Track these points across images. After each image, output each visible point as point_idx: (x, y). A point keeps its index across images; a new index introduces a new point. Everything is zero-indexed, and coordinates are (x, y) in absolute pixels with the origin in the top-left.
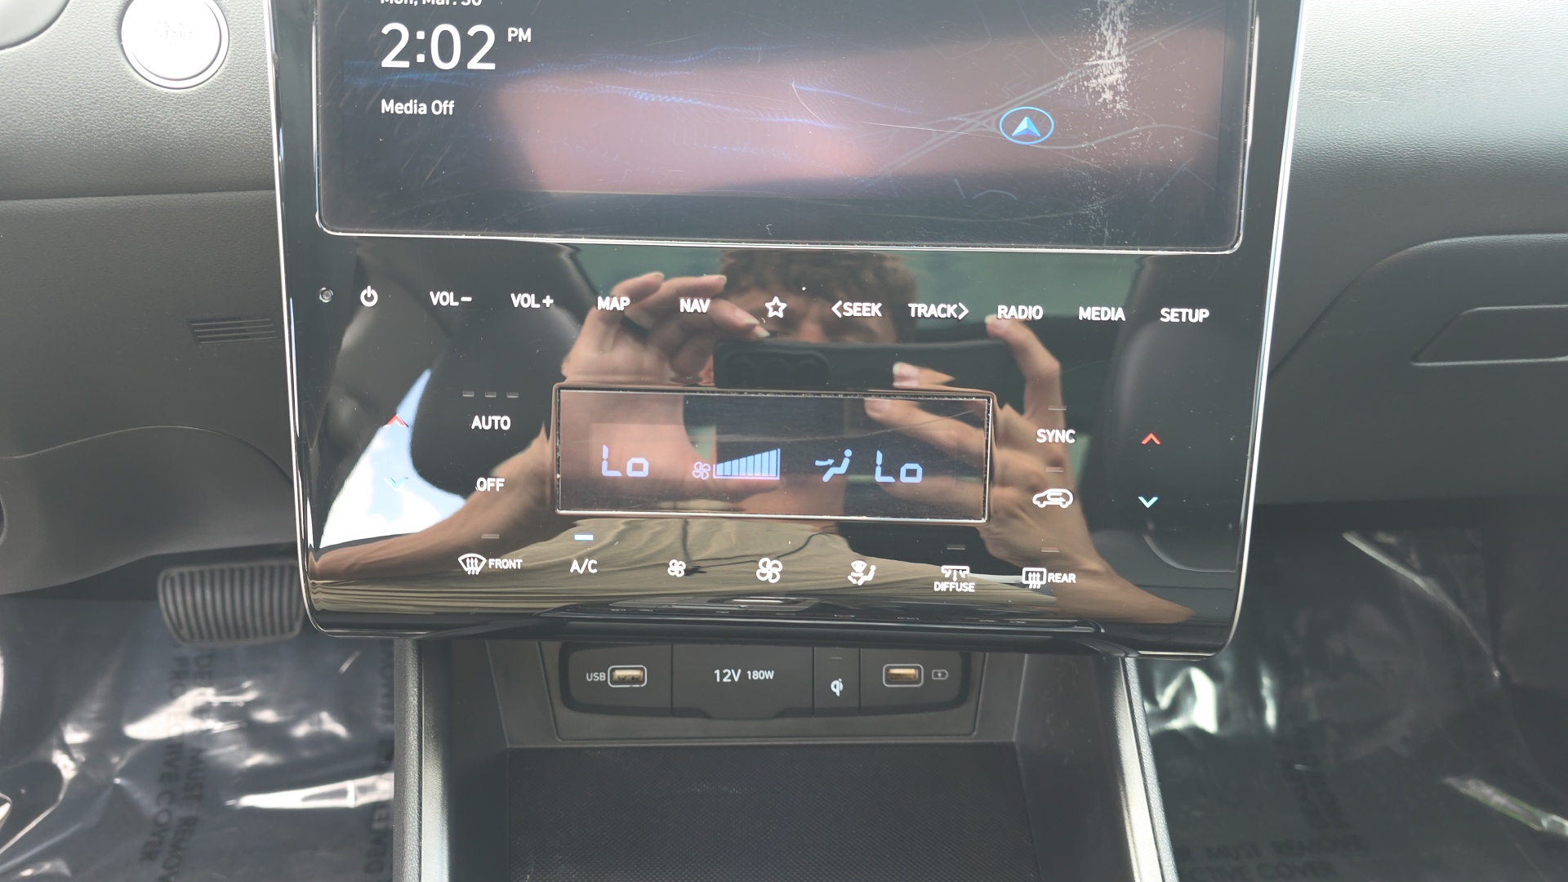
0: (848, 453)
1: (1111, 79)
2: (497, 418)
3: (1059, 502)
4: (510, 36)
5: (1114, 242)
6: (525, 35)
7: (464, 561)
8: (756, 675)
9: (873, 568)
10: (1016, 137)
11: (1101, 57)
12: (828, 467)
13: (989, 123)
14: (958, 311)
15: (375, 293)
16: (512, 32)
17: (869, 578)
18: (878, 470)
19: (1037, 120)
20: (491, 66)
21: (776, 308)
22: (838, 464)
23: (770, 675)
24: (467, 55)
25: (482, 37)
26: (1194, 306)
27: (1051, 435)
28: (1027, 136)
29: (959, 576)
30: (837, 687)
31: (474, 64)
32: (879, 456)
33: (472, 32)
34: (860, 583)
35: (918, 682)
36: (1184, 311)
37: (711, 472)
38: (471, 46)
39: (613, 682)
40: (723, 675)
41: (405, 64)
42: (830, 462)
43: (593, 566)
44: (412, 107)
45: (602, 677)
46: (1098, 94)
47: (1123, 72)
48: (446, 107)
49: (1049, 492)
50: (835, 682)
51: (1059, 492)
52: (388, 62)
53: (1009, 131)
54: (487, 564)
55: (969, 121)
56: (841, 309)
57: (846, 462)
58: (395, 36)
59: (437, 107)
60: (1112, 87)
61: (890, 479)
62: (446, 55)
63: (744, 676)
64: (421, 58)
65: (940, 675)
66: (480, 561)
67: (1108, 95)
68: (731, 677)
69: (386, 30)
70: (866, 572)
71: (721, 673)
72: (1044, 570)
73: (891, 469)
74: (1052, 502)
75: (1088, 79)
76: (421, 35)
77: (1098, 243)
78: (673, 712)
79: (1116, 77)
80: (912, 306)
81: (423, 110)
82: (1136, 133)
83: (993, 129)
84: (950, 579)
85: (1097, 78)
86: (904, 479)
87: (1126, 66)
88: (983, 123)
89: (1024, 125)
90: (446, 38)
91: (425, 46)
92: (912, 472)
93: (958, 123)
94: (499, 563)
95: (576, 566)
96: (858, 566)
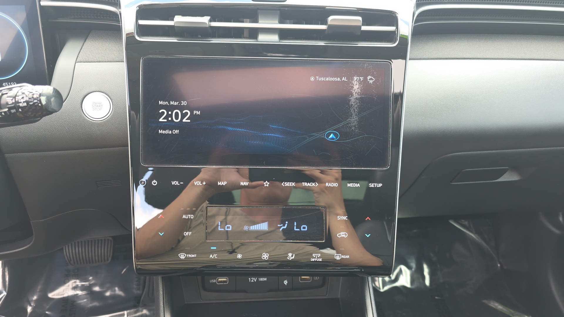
0: (287, 222)
1: (353, 124)
2: (190, 215)
3: (344, 236)
4: (194, 113)
5: (356, 166)
6: (198, 113)
7: (180, 255)
8: (261, 279)
9: (294, 255)
10: (330, 139)
11: (351, 118)
12: (281, 226)
13: (322, 135)
15: (156, 182)
17: (293, 258)
18: (295, 227)
19: (335, 134)
20: (189, 121)
21: (266, 184)
22: (284, 226)
23: (265, 279)
24: (183, 118)
25: (187, 113)
26: (378, 183)
27: (341, 218)
28: (332, 139)
29: (317, 256)
30: (286, 282)
31: (184, 120)
32: (295, 223)
33: (184, 112)
34: (291, 259)
35: (310, 280)
36: (375, 184)
37: (249, 229)
38: (184, 116)
39: (218, 283)
41: (166, 120)
42: (282, 225)
43: (216, 256)
44: (167, 132)
45: (215, 281)
46: (351, 128)
47: (357, 122)
48: (177, 132)
49: (341, 233)
50: (285, 281)
51: (344, 233)
52: (161, 120)
53: (328, 138)
54: (187, 256)
55: (317, 135)
56: (284, 184)
57: (286, 225)
58: (163, 113)
59: (174, 132)
60: (354, 126)
61: (298, 230)
62: (177, 118)
63: (258, 280)
64: (170, 119)
65: (316, 278)
66: (185, 255)
67: (353, 128)
68: (254, 280)
69: (160, 111)
70: (292, 256)
71: (251, 279)
72: (341, 255)
73: (298, 227)
74: (342, 236)
75: (348, 124)
76: (170, 113)
77: (352, 166)
78: (236, 291)
79: (356, 123)
80: (303, 183)
81: (170, 132)
82: (361, 138)
83: (323, 137)
84: (315, 258)
85: (350, 124)
86: (302, 229)
87: (358, 120)
88: (321, 135)
89: (332, 136)
90: (177, 114)
91: (171, 116)
92: (304, 228)
93: (314, 135)
94: (190, 256)
95: (211, 256)
96: (290, 255)
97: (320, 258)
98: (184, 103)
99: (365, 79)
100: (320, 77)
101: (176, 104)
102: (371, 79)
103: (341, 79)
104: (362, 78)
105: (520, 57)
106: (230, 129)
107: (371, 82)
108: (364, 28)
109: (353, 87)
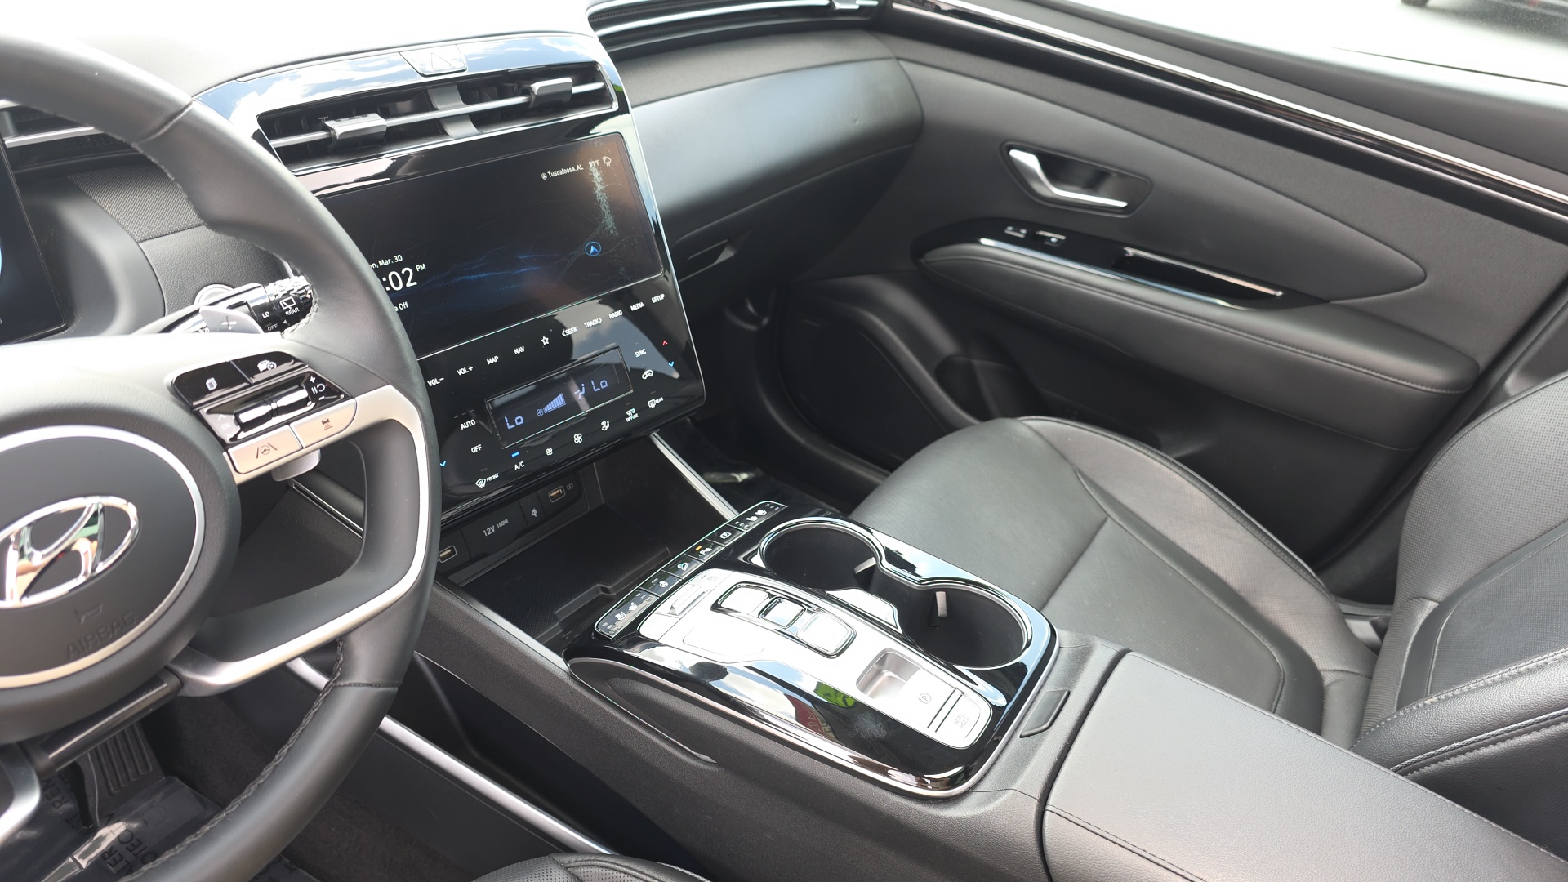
0: (583, 385)
1: (610, 226)
2: (469, 422)
4: (418, 269)
5: (631, 281)
6: (423, 267)
8: (501, 525)
10: (592, 254)
11: (605, 219)
12: (579, 393)
13: (582, 252)
14: (599, 321)
16: (418, 267)
17: (609, 426)
18: (593, 387)
19: (596, 246)
20: (415, 283)
21: (545, 341)
22: (581, 390)
23: (506, 521)
24: (405, 282)
25: (407, 272)
26: (660, 295)
27: (638, 353)
28: (595, 252)
29: (632, 413)
31: (409, 285)
32: (592, 382)
33: (403, 272)
34: (607, 429)
35: (563, 494)
36: (657, 296)
38: (405, 277)
40: (487, 532)
42: (578, 390)
43: (523, 464)
46: (609, 232)
47: (613, 222)
48: (404, 305)
49: (646, 373)
51: (648, 371)
53: (589, 252)
54: (486, 481)
55: (576, 253)
56: (565, 333)
57: (583, 388)
59: (400, 307)
60: (612, 228)
61: (599, 389)
62: (397, 285)
63: (496, 527)
64: (387, 289)
65: (570, 486)
67: (612, 231)
68: (491, 531)
70: (607, 424)
73: (598, 386)
74: (648, 376)
75: (604, 227)
76: (384, 279)
77: (628, 283)
78: (473, 561)
79: (612, 224)
80: (585, 324)
82: (623, 241)
83: (584, 253)
84: (630, 415)
85: (607, 227)
86: (602, 386)
87: (613, 220)
89: (592, 249)
90: (394, 278)
91: (387, 284)
92: (604, 384)
93: (573, 255)
94: (491, 478)
95: (516, 467)
96: (603, 423)
97: (635, 413)
98: (398, 258)
99: (601, 161)
100: (552, 172)
101: (388, 262)
102: (607, 160)
103: (576, 168)
104: (597, 161)
105: (700, 87)
106: (472, 277)
107: (608, 164)
108: (576, 90)
109: (593, 176)
